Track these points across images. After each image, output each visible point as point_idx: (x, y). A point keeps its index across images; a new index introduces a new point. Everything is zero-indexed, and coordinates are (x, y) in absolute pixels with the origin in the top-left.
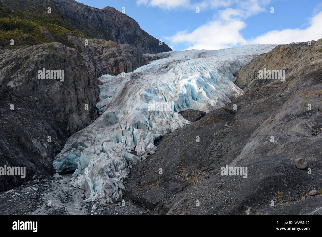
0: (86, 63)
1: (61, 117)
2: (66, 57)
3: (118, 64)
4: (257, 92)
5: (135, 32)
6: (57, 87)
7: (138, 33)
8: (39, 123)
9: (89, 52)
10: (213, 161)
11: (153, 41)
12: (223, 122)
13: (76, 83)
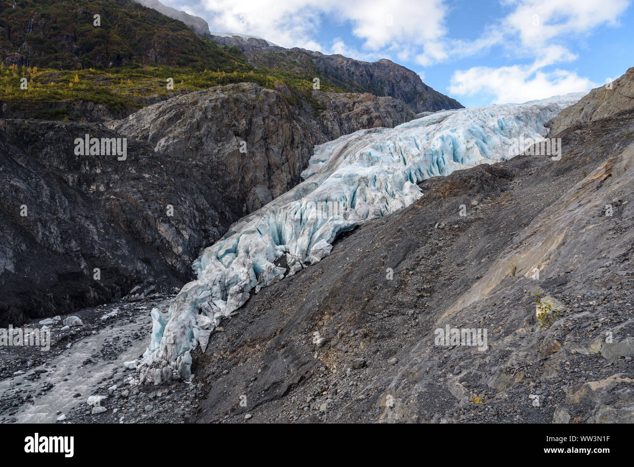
0: (329, 123)
1: (235, 191)
2: (257, 102)
3: (373, 123)
4: (578, 131)
5: (415, 88)
6: (234, 146)
7: (419, 88)
8: (185, 198)
9: (335, 109)
10: (401, 305)
11: (439, 98)
12: (470, 195)
13: (269, 141)
